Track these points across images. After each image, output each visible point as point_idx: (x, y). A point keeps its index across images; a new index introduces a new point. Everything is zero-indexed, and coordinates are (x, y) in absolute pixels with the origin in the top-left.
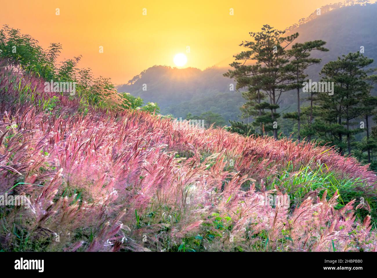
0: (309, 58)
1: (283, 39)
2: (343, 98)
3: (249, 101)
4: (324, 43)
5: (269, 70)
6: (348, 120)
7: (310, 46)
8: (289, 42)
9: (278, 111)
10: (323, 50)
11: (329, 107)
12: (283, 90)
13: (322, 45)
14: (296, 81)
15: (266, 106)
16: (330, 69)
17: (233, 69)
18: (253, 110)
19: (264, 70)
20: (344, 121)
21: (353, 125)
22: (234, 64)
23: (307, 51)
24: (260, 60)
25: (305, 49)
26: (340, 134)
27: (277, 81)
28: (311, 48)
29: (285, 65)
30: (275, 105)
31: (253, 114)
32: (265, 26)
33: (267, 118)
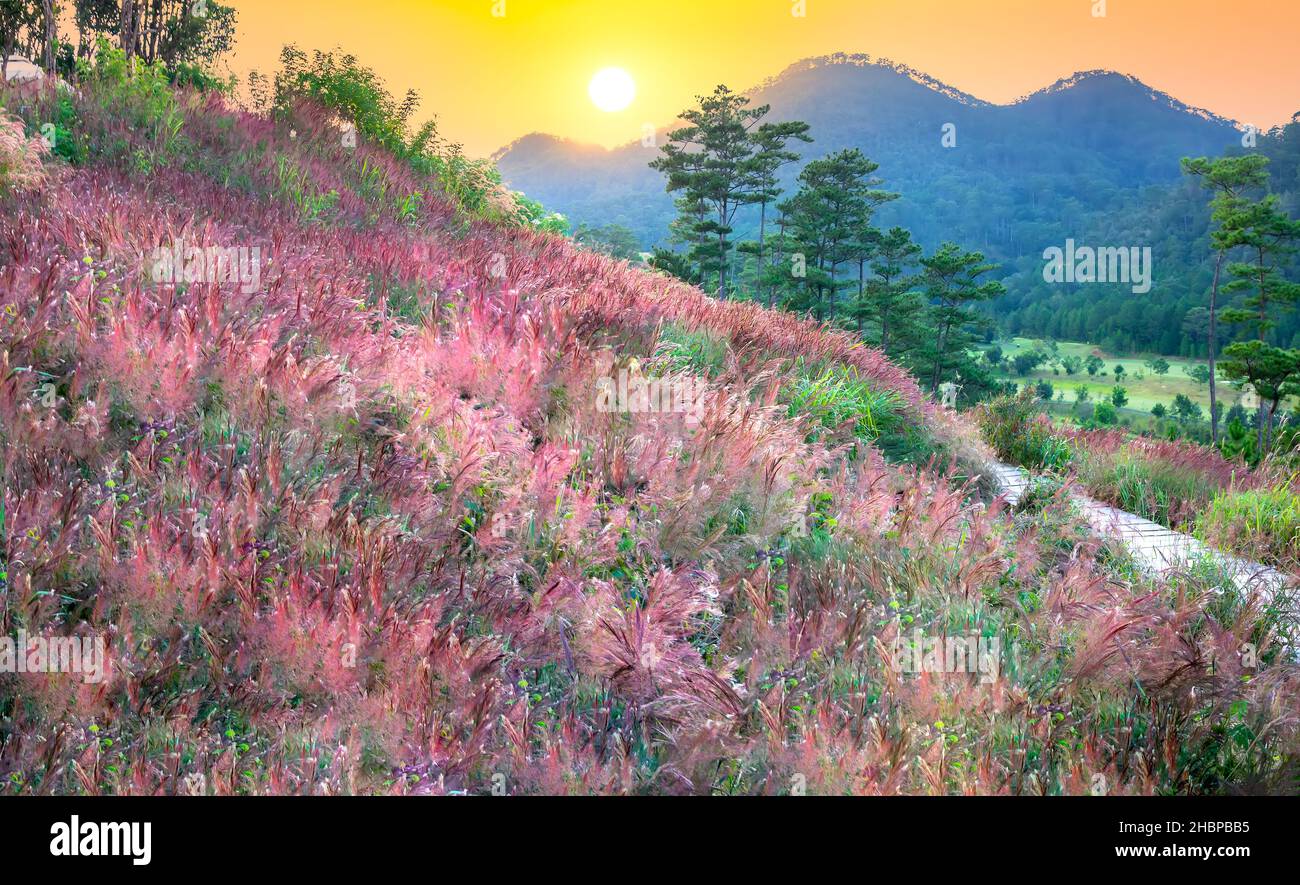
0: (782, 151)
1: (746, 113)
2: (829, 225)
3: (685, 215)
4: (806, 128)
5: (720, 165)
6: (834, 264)
7: (786, 130)
8: (754, 120)
9: (729, 237)
10: (806, 139)
11: (807, 238)
12: (740, 202)
13: (804, 130)
14: (761, 188)
15: (711, 226)
16: (814, 174)
17: (665, 156)
18: (691, 232)
19: (713, 165)
20: (827, 264)
21: (840, 273)
22: (668, 149)
23: (781, 139)
24: (709, 146)
25: (779, 134)
26: (820, 286)
27: (732, 185)
28: (788, 133)
29: (746, 159)
30: (726, 228)
31: (690, 238)
32: (720, 87)
33: (712, 247)
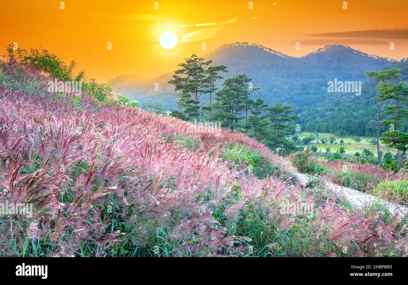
0: (217, 75)
1: (203, 64)
2: (235, 99)
3: (182, 98)
4: (226, 67)
5: (194, 81)
6: (237, 112)
7: (218, 68)
8: (206, 65)
9: (198, 105)
10: (225, 71)
11: (227, 104)
12: (202, 93)
13: (225, 68)
14: (209, 88)
15: (192, 101)
16: (229, 83)
17: (174, 79)
18: (185, 104)
19: (192, 81)
20: (234, 112)
21: (239, 114)
22: (175, 76)
23: (216, 72)
24: (190, 75)
25: (215, 70)
26: (232, 119)
27: (199, 88)
28: (219, 69)
29: (203, 79)
30: (197, 102)
31: (184, 106)
32: (193, 55)
33: (192, 108)
